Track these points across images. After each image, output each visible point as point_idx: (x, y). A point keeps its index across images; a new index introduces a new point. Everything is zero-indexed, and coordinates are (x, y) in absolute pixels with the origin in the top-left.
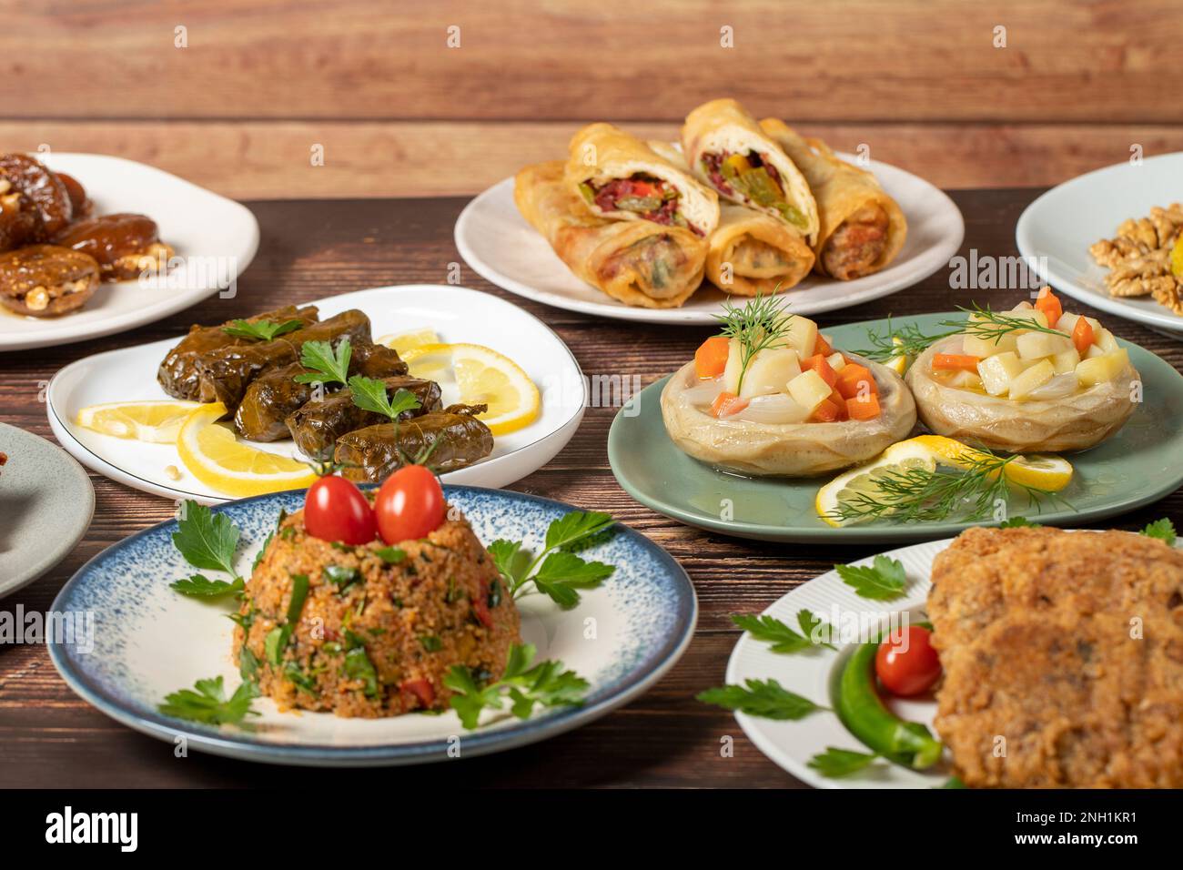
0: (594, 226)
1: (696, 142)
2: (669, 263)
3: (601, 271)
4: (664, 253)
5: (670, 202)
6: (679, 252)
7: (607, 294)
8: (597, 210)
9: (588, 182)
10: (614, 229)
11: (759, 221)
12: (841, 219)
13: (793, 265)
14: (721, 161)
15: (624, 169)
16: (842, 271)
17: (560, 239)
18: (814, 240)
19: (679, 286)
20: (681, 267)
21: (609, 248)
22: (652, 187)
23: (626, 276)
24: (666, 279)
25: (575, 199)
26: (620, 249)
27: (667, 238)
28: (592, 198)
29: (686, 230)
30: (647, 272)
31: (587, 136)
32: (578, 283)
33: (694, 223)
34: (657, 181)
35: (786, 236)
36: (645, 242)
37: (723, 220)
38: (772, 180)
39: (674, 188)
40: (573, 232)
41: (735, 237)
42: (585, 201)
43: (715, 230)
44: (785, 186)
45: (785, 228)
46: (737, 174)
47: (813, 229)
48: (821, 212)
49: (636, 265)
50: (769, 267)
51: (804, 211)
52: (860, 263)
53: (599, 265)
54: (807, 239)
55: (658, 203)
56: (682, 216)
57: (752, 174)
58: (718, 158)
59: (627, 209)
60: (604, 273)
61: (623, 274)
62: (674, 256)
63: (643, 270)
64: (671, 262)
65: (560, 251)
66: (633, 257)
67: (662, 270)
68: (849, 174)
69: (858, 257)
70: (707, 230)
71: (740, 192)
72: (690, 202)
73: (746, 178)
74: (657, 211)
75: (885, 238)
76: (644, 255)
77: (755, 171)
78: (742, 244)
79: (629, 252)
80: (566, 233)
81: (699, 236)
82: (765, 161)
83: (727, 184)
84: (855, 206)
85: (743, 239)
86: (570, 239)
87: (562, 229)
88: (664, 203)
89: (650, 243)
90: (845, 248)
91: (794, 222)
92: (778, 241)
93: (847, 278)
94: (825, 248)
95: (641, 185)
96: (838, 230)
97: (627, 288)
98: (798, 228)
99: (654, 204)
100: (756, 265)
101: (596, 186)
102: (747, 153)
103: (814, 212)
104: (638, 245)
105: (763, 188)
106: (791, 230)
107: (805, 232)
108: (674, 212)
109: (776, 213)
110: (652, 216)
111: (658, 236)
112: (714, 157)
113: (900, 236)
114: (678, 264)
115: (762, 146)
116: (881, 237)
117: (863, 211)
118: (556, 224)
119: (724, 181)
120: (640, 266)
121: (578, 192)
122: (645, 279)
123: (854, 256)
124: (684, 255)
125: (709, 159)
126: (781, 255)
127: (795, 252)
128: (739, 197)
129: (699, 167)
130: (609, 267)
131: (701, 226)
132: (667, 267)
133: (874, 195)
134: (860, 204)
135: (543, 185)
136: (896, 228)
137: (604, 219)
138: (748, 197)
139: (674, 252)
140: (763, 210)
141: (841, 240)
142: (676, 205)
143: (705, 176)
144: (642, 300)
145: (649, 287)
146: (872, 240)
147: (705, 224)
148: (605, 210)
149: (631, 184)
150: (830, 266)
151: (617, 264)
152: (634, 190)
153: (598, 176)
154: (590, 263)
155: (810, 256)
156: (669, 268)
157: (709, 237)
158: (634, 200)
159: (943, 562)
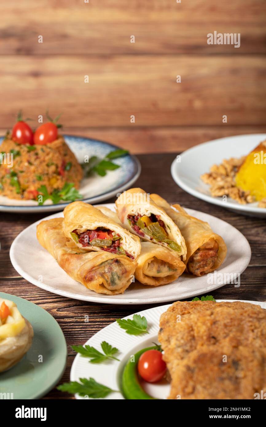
0: (79, 254)
1: (124, 210)
2: (118, 274)
3: (85, 278)
4: (116, 269)
5: (116, 242)
6: (123, 268)
7: (87, 288)
8: (80, 245)
9: (75, 231)
10: (90, 256)
11: (159, 250)
12: (197, 247)
13: (176, 270)
14: (137, 219)
15: (93, 226)
16: (198, 272)
17: (62, 260)
18: (185, 257)
19: (123, 284)
20: (124, 275)
21: (88, 266)
22: (106, 234)
23: (98, 280)
24: (117, 281)
25: (68, 240)
26: (94, 267)
27: (117, 261)
28: (77, 240)
29: (125, 256)
30: (108, 278)
31: (73, 208)
32: (71, 281)
33: (128, 252)
34: (109, 231)
35: (173, 257)
36: (106, 263)
37: (143, 250)
38: (162, 227)
39: (119, 235)
40: (69, 257)
41: (149, 259)
42: (74, 241)
43: (139, 256)
44: (168, 231)
45: (171, 253)
46: (146, 226)
47: (184, 252)
48: (188, 244)
49: (102, 275)
50: (165, 272)
51: (179, 243)
52: (206, 268)
53: (84, 275)
54: (182, 257)
55: (111, 242)
56: (123, 249)
57: (153, 225)
58: (135, 217)
59: (95, 245)
60: (87, 278)
61: (96, 280)
62: (121, 270)
63: (106, 277)
64: (119, 273)
65: (63, 264)
66: (101, 270)
67: (116, 277)
68: (196, 223)
69: (206, 265)
70: (135, 255)
71: (148, 234)
72: (126, 242)
73: (150, 227)
74: (111, 247)
75: (217, 255)
76: (106, 270)
77: (154, 224)
78: (152, 262)
79: (99, 268)
80: (66, 257)
81: (131, 259)
82: (159, 219)
83: (141, 231)
84: (204, 241)
85: (153, 259)
86: (67, 260)
87: (63, 255)
88: (113, 242)
89: (108, 263)
90: (199, 261)
91: (175, 250)
92: (169, 260)
93: (200, 275)
94: (190, 261)
95: (102, 234)
96: (196, 253)
97: (99, 285)
98: (177, 252)
99: (109, 243)
100: (159, 271)
101: (79, 233)
102: (150, 215)
103: (184, 244)
104: (103, 265)
105: (159, 233)
106: (174, 253)
107: (180, 254)
108: (119, 247)
109: (166, 245)
110: (108, 249)
111: (112, 259)
112: (133, 217)
113: (224, 254)
114: (123, 274)
115: (157, 212)
116: (216, 255)
117: (207, 244)
118: (60, 252)
119: (140, 229)
120: (105, 275)
121: (70, 236)
122: (107, 281)
123: (203, 265)
124: (125, 269)
125: (131, 217)
126: (171, 267)
127: (177, 264)
128: (148, 237)
129: (127, 222)
130: (89, 276)
131: (132, 254)
132: (117, 275)
133: (213, 236)
134: (206, 240)
135: (52, 231)
136: (222, 251)
137: (84, 250)
138: (152, 237)
139: (120, 268)
140: (160, 243)
141: (198, 258)
142: (119, 244)
143: (130, 227)
144: (106, 291)
145: (109, 285)
146: (212, 257)
147: (134, 253)
148: (84, 246)
149: (96, 233)
150: (192, 269)
151: (93, 274)
152: (98, 236)
153: (80, 229)
154: (79, 273)
155: (183, 266)
156: (119, 275)
157: (137, 259)
158: (98, 241)
159: (165, 318)
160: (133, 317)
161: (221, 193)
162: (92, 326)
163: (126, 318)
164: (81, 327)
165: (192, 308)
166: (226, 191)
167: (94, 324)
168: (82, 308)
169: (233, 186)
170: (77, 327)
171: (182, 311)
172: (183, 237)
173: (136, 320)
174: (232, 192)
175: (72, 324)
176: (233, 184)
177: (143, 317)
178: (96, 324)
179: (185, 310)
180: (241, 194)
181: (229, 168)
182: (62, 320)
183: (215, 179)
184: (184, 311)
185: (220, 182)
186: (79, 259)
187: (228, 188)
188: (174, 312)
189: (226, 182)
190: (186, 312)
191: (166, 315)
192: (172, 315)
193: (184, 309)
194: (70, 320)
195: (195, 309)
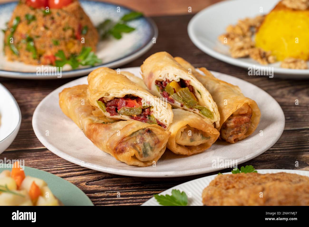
0: (107, 123)
1: (151, 75)
3: (116, 149)
4: (148, 139)
5: (146, 110)
6: (156, 138)
7: (118, 159)
8: (108, 114)
9: (101, 100)
10: (119, 125)
11: (192, 118)
12: (231, 113)
13: (209, 138)
14: (166, 85)
15: (121, 94)
16: (232, 139)
17: (89, 130)
18: (218, 124)
19: (155, 155)
20: (157, 145)
21: (118, 136)
22: (135, 101)
23: (130, 152)
24: (150, 152)
25: (94, 108)
26: (124, 138)
27: (149, 131)
28: (105, 108)
29: (157, 125)
30: (140, 149)
31: (97, 75)
32: (98, 152)
33: (160, 120)
34: (138, 99)
35: (206, 125)
36: (138, 133)
37: (176, 118)
38: (192, 93)
40: (97, 127)
41: (182, 127)
42: (101, 109)
43: (171, 124)
44: (198, 96)
45: (204, 120)
46: (175, 92)
47: (217, 118)
48: (220, 110)
49: (134, 146)
50: (199, 140)
51: (212, 110)
52: (240, 134)
53: (114, 146)
54: (215, 124)
55: (141, 111)
56: (154, 117)
57: (182, 91)
58: (163, 83)
59: (124, 114)
60: (118, 150)
61: (128, 151)
62: (153, 140)
63: (138, 149)
64: (152, 143)
65: (89, 135)
66: (132, 141)
67: (148, 148)
69: (240, 131)
70: (167, 124)
71: (178, 101)
72: (157, 110)
73: (180, 93)
74: (141, 115)
75: (251, 121)
76: (138, 141)
77: (183, 89)
78: (185, 130)
79: (130, 139)
80: (93, 127)
81: (163, 128)
82: (188, 84)
83: (170, 97)
84: (237, 106)
85: (186, 127)
86: (95, 130)
87: (90, 125)
88: (143, 110)
89: (140, 133)
90: (232, 128)
91: (208, 116)
92: (203, 127)
93: (234, 142)
94: (224, 127)
95: (130, 102)
96: (229, 119)
97: (131, 157)
98: (210, 119)
99: (138, 111)
100: (192, 140)
101: (105, 101)
102: (179, 80)
103: (216, 110)
104: (134, 135)
105: (189, 99)
106: (207, 120)
107: (213, 121)
108: (149, 115)
109: (197, 111)
110: (138, 118)
111: (143, 129)
112: (161, 82)
113: (258, 120)
114: (156, 144)
115: (186, 77)
117: (241, 109)
118: (86, 122)
119: (169, 95)
120: (137, 146)
121: (96, 104)
122: (139, 153)
123: (237, 131)
124: (158, 139)
125: (159, 83)
126: (204, 135)
127: (211, 132)
128: (178, 103)
129: (154, 88)
130: (120, 147)
131: (164, 122)
132: (150, 146)
133: (247, 101)
134: (240, 106)
135: (76, 99)
136: (256, 116)
137: (112, 119)
138: (182, 104)
139: (153, 138)
140: (191, 110)
141: (231, 124)
142: (150, 112)
143: (159, 93)
144: (137, 163)
145: (141, 156)
146: (245, 123)
147: (166, 121)
148: (111, 115)
149: (125, 101)
150: (225, 136)
151: (124, 146)
152: (127, 104)
153: (107, 97)
154: (108, 144)
155: (217, 133)
156: (151, 146)
157: (169, 128)
158: (127, 109)
159: (208, 194)
160: (172, 192)
161: (242, 54)
162: (125, 201)
163: (164, 193)
164: (113, 202)
165: (236, 182)
166: (246, 52)
167: (127, 198)
168: (112, 181)
169: (252, 47)
170: (109, 202)
171: (226, 185)
172: (215, 103)
173: (175, 196)
174: (253, 53)
175: (103, 199)
176: (252, 44)
177: (183, 192)
178: (129, 198)
179: (230, 184)
180: (262, 54)
181: (246, 28)
182: (92, 195)
183: (233, 39)
184: (228, 186)
185: (239, 43)
186: (108, 128)
187: (248, 48)
188: (218, 186)
189: (245, 42)
190: (231, 186)
191: (209, 190)
192: (215, 190)
193: (228, 184)
194: (101, 195)
195: (240, 182)
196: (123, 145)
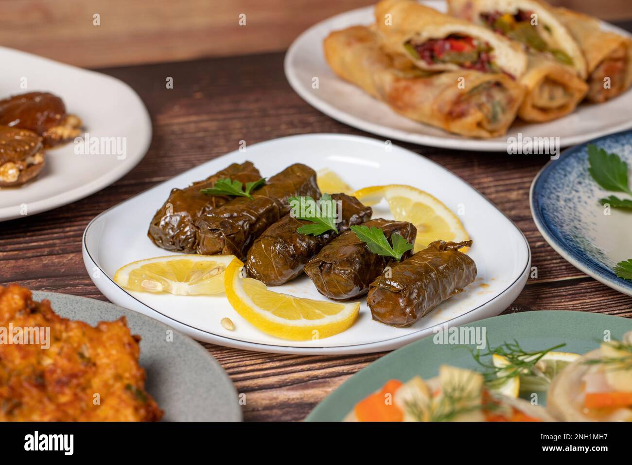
1: (469, 6)
2: (502, 103)
3: (450, 113)
4: (498, 96)
5: (484, 55)
6: (508, 94)
7: (448, 130)
8: (422, 64)
9: (408, 43)
10: (445, 78)
11: (547, 65)
13: (572, 95)
14: (495, 19)
15: (443, 32)
16: (600, 97)
19: (506, 119)
21: (450, 95)
22: (464, 43)
23: (475, 116)
24: (500, 116)
26: (462, 96)
27: (498, 84)
28: (416, 54)
29: (505, 76)
34: (468, 39)
36: (481, 88)
37: (529, 66)
39: (487, 44)
40: (408, 83)
42: (410, 57)
43: (523, 74)
45: (565, 68)
46: (512, 28)
47: (581, 67)
48: (584, 53)
49: (480, 106)
50: (560, 98)
53: (447, 109)
55: (475, 55)
56: (496, 65)
58: (490, 18)
59: (450, 62)
61: (472, 115)
62: (505, 98)
63: (486, 111)
64: (504, 102)
66: (475, 100)
67: (498, 109)
70: (518, 74)
72: (501, 54)
74: (476, 62)
75: (625, 69)
76: (484, 99)
78: (543, 83)
79: (470, 97)
81: (513, 80)
84: (608, 47)
86: (407, 88)
87: (395, 81)
88: (479, 55)
89: (484, 89)
92: (566, 79)
94: (590, 78)
96: (598, 66)
97: (474, 124)
99: (472, 57)
100: (552, 98)
101: (417, 45)
102: (515, 12)
103: (579, 54)
104: (476, 92)
106: (569, 69)
107: (576, 70)
108: (489, 63)
109: (551, 56)
110: (472, 67)
115: (527, 5)
116: (623, 69)
118: (387, 77)
120: (483, 107)
121: (402, 49)
122: (487, 118)
124: (511, 96)
125: (486, 16)
130: (457, 110)
131: (512, 71)
132: (501, 106)
133: (623, 38)
134: (613, 45)
137: (425, 71)
138: (527, 46)
139: (505, 95)
140: (541, 54)
142: (489, 57)
144: (484, 133)
145: (489, 123)
146: (619, 71)
147: (515, 70)
148: (429, 63)
149: (448, 43)
152: (452, 47)
153: (417, 38)
154: (435, 107)
155: (583, 87)
156: (503, 106)
157: (521, 80)
158: (454, 54)
186: (428, 84)
196: (463, 107)
